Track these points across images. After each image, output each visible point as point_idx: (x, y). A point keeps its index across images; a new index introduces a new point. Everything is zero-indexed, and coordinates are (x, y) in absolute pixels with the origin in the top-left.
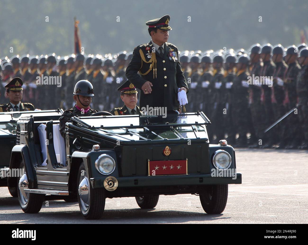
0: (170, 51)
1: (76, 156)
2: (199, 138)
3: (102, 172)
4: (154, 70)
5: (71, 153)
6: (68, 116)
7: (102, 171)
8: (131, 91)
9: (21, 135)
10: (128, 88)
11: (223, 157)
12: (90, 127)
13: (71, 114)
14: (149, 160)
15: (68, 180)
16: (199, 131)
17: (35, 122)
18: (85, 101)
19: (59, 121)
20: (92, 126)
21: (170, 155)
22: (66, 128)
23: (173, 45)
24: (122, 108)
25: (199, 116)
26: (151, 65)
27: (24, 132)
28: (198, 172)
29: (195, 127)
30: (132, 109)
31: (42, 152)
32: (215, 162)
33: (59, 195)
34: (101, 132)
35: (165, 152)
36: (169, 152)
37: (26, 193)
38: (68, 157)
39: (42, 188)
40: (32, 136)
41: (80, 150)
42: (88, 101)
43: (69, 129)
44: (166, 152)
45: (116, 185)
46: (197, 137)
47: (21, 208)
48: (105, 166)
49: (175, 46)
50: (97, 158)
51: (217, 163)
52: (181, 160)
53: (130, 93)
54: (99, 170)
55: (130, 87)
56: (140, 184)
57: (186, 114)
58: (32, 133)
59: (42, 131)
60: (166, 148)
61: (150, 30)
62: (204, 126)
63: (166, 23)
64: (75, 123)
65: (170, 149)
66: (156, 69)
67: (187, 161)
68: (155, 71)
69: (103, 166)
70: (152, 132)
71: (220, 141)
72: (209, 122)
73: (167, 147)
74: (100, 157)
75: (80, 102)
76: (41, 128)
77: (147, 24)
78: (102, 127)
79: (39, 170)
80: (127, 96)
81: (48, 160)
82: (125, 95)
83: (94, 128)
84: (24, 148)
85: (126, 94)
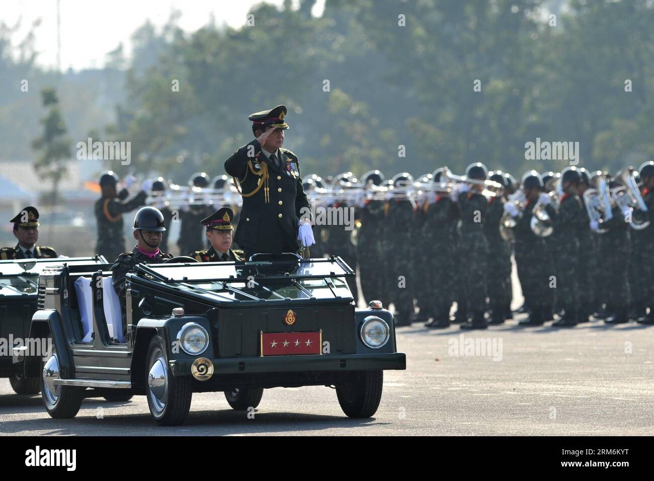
0: (288, 162)
1: (145, 325)
2: (340, 298)
3: (187, 351)
4: (265, 189)
5: (135, 321)
6: (125, 263)
7: (187, 349)
8: (225, 226)
9: (48, 294)
10: (221, 220)
11: (376, 328)
12: (166, 280)
13: (130, 259)
14: (262, 332)
15: (130, 364)
16: (338, 286)
17: (71, 274)
18: (152, 238)
19: (111, 273)
20: (170, 279)
21: (294, 324)
22: (127, 282)
23: (290, 152)
24: (206, 252)
25: (335, 263)
26: (260, 180)
27: (54, 289)
28: (337, 351)
29: (329, 280)
30: (223, 252)
31: (82, 320)
32: (364, 335)
33: (116, 387)
34: (183, 288)
35: (286, 319)
36: (293, 319)
37: (56, 386)
38: (131, 328)
39: (84, 378)
40: (66, 296)
41: (150, 317)
42: (156, 239)
43: (131, 284)
44: (289, 319)
45: (211, 370)
46: (337, 296)
47: (46, 410)
48: (192, 341)
49: (293, 154)
50: (180, 329)
51: (367, 336)
52: (312, 331)
53: (224, 229)
54: (184, 347)
55: (224, 219)
56: (248, 370)
57: (311, 260)
58: (66, 291)
59: (81, 288)
60: (289, 313)
61: (255, 128)
62: (343, 279)
63: (280, 118)
64: (141, 273)
65: (294, 315)
66: (268, 189)
67: (321, 334)
68: (267, 191)
69: (188, 341)
70: (264, 288)
71: (371, 302)
72: (351, 272)
73: (290, 311)
74: (184, 327)
75: (143, 241)
76: (80, 283)
77: (251, 119)
78: (185, 280)
79: (78, 350)
80: (218, 233)
81: (94, 333)
82: (215, 232)
83: (172, 282)
84: (53, 315)
85: (217, 229)
